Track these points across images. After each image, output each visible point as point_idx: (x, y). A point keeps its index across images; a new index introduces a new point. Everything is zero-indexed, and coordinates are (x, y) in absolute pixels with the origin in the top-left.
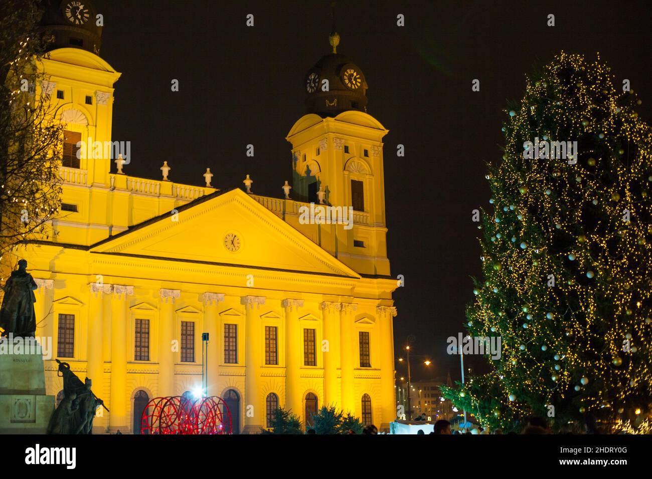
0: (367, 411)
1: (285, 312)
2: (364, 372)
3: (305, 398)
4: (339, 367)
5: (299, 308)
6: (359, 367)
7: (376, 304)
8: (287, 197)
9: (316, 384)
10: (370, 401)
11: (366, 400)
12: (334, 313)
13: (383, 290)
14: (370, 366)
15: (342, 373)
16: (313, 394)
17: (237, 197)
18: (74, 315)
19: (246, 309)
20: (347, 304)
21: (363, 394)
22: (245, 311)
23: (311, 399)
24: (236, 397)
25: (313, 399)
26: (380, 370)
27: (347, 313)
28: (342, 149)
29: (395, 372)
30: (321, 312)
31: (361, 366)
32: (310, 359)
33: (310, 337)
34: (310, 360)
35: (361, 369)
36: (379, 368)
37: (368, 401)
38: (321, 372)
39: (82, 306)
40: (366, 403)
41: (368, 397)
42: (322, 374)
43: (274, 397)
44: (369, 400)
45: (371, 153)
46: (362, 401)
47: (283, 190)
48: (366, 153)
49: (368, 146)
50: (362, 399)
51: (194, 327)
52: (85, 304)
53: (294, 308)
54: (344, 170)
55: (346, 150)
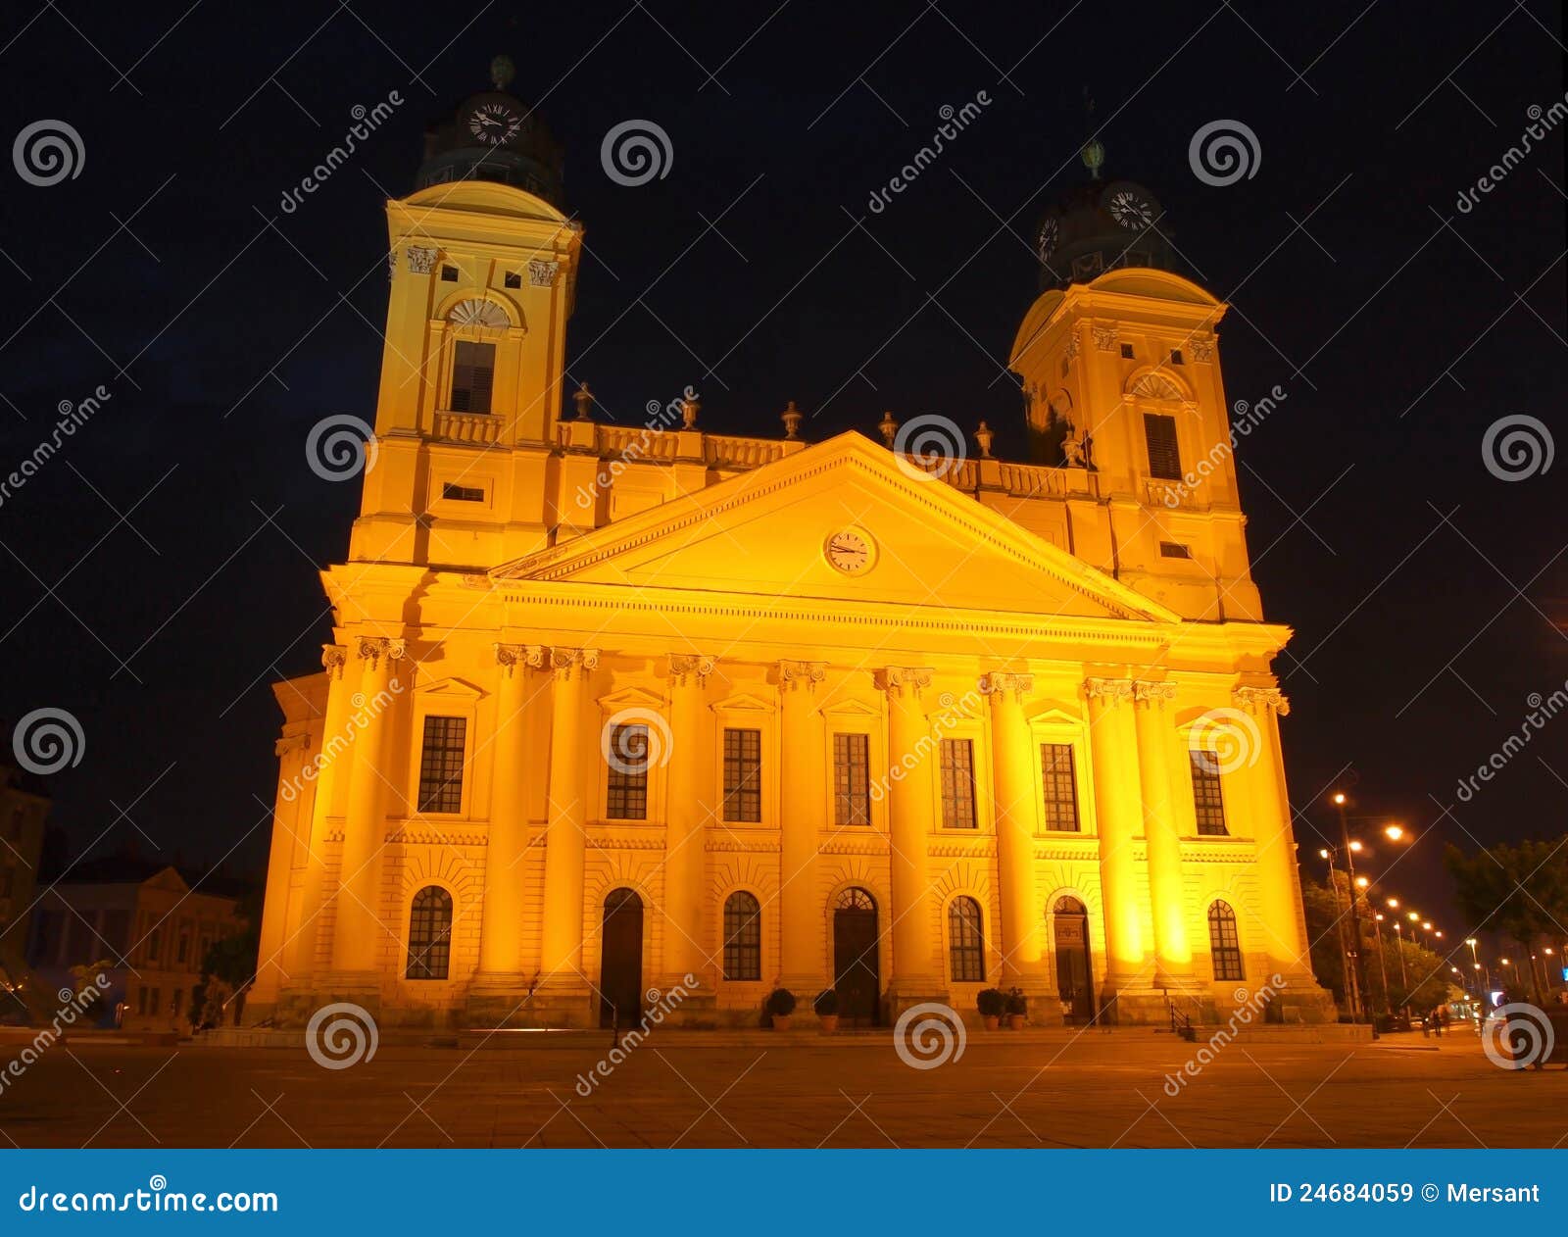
0: (1226, 944)
1: (990, 704)
2: (1211, 847)
3: (1051, 909)
4: (1141, 834)
5: (1024, 695)
6: (1196, 836)
7: (1231, 685)
8: (986, 453)
9: (1080, 874)
10: (1234, 919)
11: (1220, 917)
12: (1116, 705)
13: (1243, 652)
14: (1225, 832)
15: (1149, 849)
16: (1073, 900)
17: (855, 453)
18: (465, 719)
19: (888, 699)
20: (1149, 684)
21: (1211, 900)
22: (885, 704)
23: (1071, 913)
24: (870, 906)
25: (1077, 913)
26: (1253, 841)
27: (1151, 704)
28: (1115, 353)
29: (1296, 846)
30: (1085, 704)
31: (1200, 833)
32: (1063, 815)
33: (1059, 765)
34: (1063, 817)
35: (1199, 840)
36: (1251, 836)
37: (1227, 919)
38: (1093, 846)
39: (481, 697)
40: (1223, 923)
41: (1227, 908)
42: (1097, 850)
43: (971, 905)
44: (1230, 915)
45: (1189, 357)
46: (1211, 919)
47: (977, 440)
48: (1177, 358)
49: (1180, 341)
50: (1210, 912)
51: (758, 741)
52: (489, 694)
53: (1010, 693)
54: (1124, 392)
55: (1127, 352)
